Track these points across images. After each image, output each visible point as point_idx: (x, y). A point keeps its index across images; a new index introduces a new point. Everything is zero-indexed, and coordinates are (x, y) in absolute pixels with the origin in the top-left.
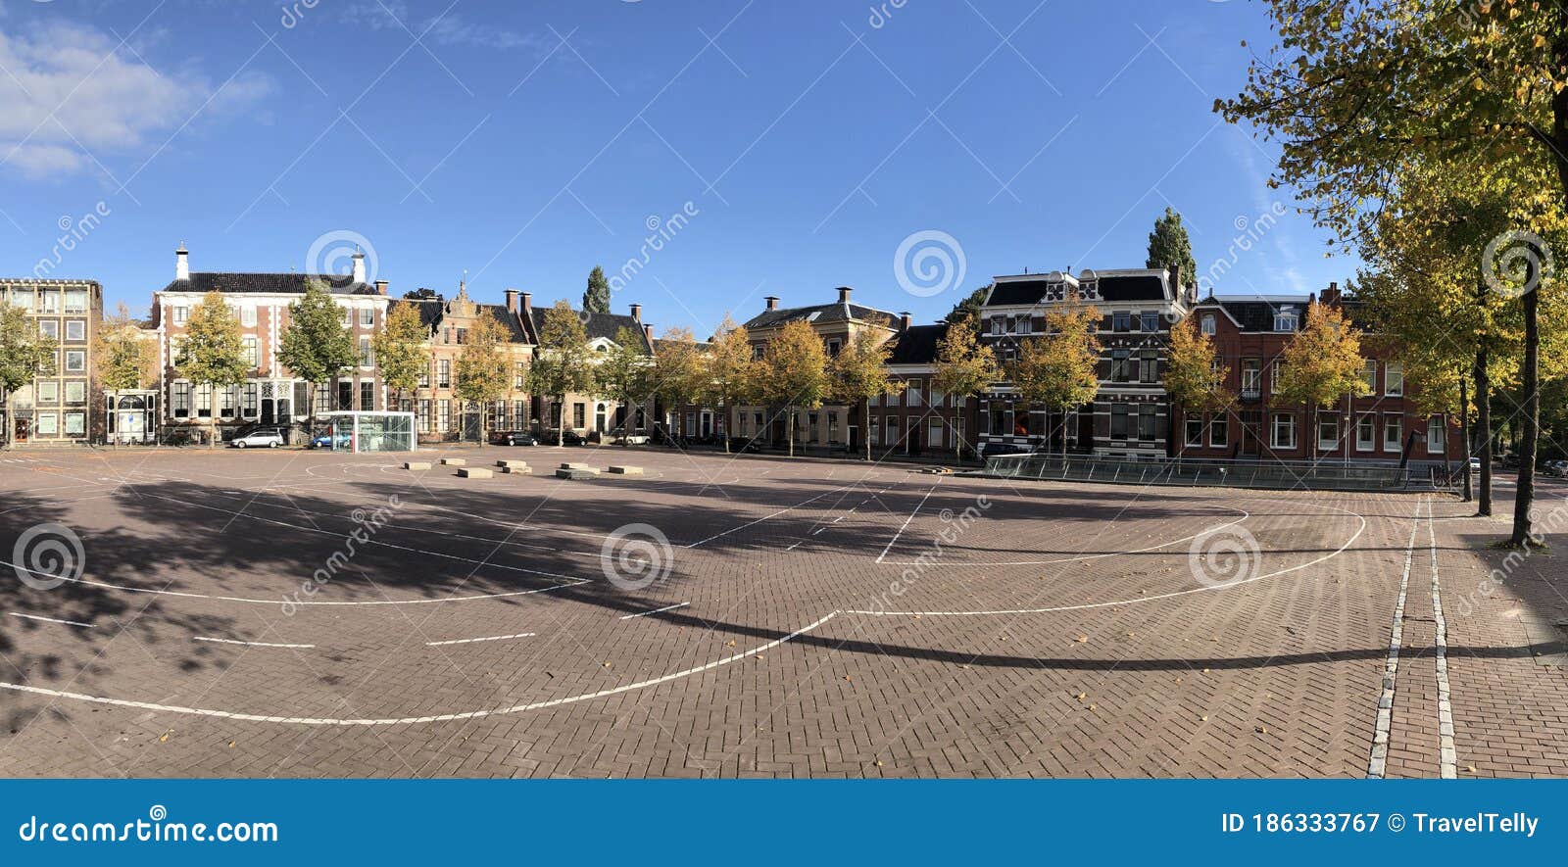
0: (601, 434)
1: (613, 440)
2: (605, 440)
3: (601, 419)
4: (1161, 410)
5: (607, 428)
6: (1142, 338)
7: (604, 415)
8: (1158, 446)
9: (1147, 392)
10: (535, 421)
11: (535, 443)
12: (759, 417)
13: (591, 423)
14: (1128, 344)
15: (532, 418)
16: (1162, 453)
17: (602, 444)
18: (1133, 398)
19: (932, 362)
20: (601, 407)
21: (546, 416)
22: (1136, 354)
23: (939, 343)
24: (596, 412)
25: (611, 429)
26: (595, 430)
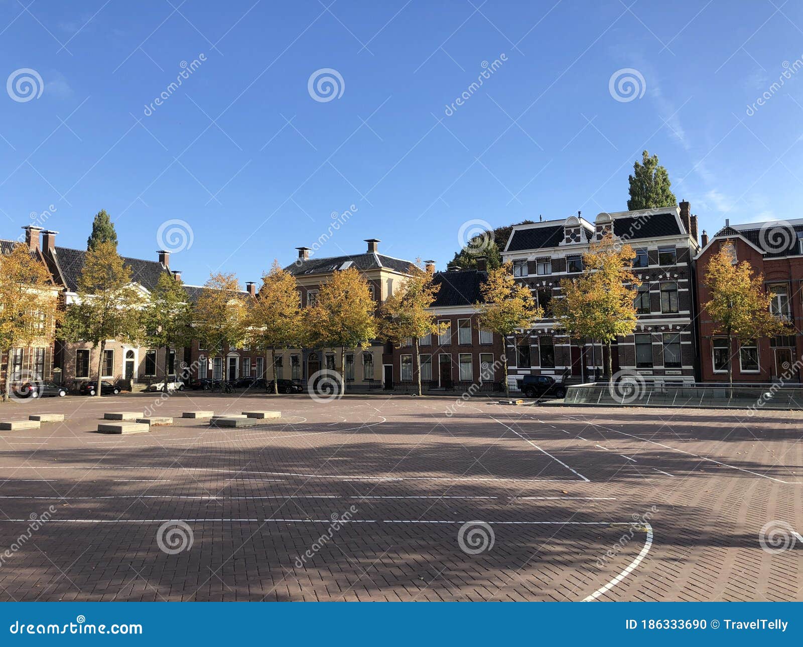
0: (132, 382)
1: (144, 387)
2: (136, 388)
3: (130, 366)
4: (685, 338)
5: (136, 376)
6: (660, 271)
7: (133, 363)
8: (685, 373)
9: (670, 322)
10: (58, 370)
11: (63, 394)
12: (295, 360)
13: (119, 370)
14: (647, 278)
15: (54, 366)
16: (690, 380)
17: (133, 391)
18: (656, 328)
19: (475, 303)
20: (130, 354)
21: (71, 364)
22: (656, 287)
23: (483, 287)
24: (125, 360)
25: (140, 376)
26: (124, 377)
